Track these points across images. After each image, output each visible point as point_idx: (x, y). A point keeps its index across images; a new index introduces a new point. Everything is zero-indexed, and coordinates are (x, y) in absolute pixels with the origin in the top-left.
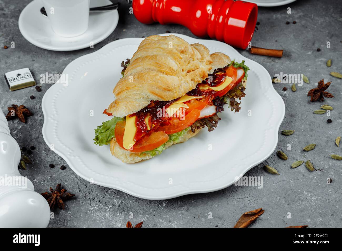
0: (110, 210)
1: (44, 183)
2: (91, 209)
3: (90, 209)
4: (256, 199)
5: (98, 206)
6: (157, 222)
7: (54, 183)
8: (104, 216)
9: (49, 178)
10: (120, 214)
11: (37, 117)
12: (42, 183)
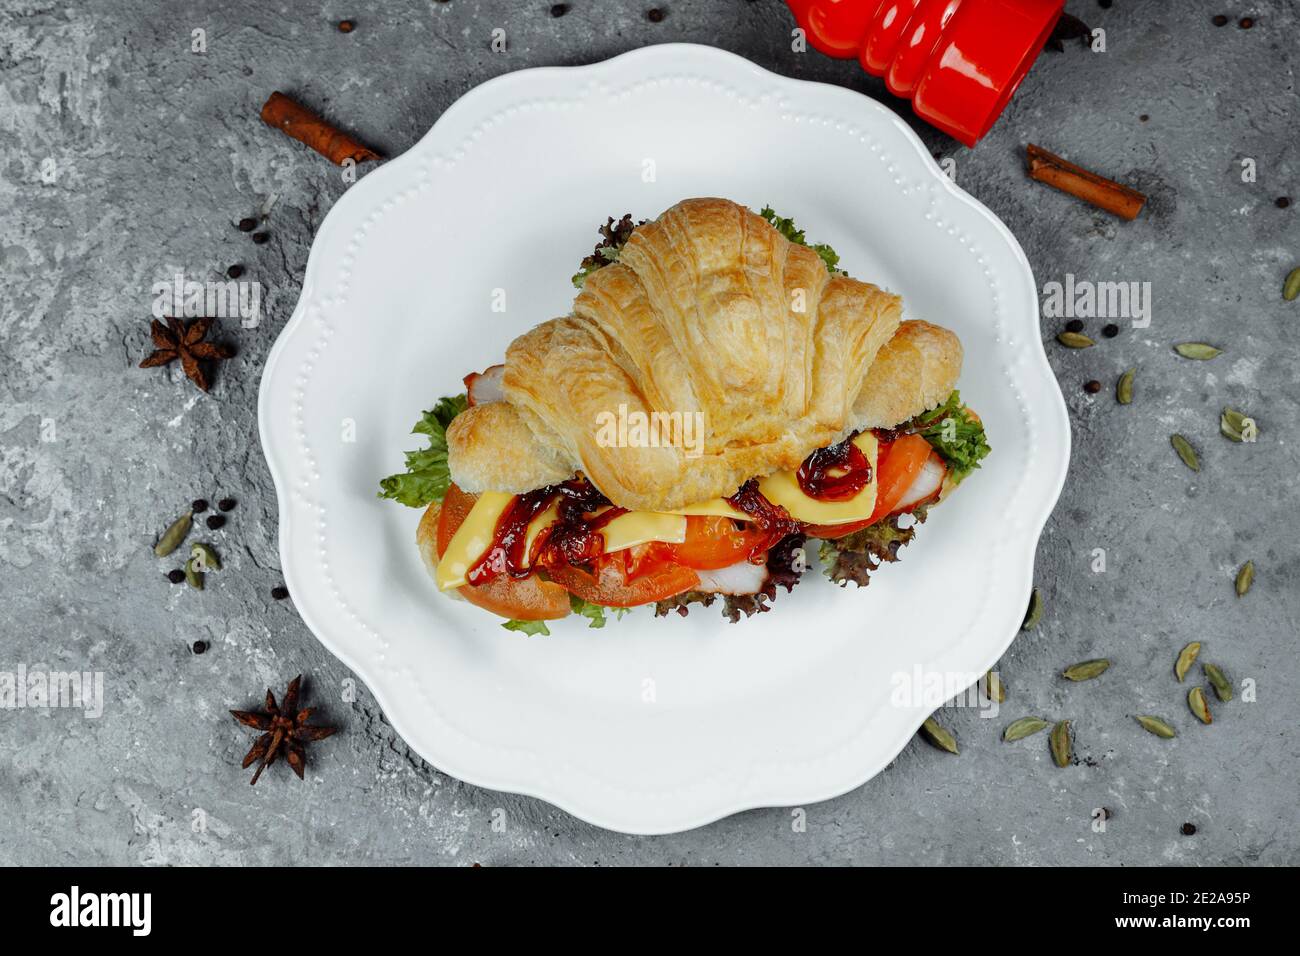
0: (433, 794)
1: (253, 654)
2: (380, 779)
3: (378, 776)
4: (864, 835)
5: (401, 771)
6: (559, 858)
7: (284, 659)
8: (415, 812)
9: (269, 636)
10: (459, 812)
11: (247, 362)
12: (248, 651)
